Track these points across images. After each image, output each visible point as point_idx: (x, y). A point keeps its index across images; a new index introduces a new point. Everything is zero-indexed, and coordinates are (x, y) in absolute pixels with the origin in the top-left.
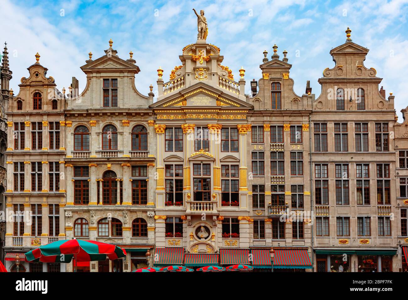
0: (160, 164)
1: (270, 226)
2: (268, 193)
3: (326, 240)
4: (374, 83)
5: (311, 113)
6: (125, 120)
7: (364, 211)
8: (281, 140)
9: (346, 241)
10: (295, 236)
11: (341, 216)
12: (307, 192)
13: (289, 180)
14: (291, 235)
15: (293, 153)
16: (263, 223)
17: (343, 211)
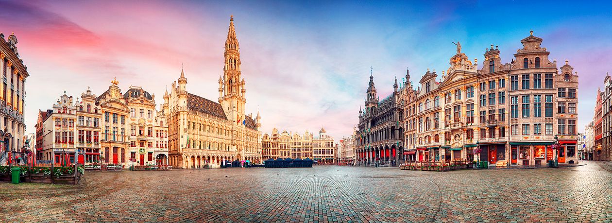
0: (443, 110)
1: (488, 131)
2: (487, 114)
3: (516, 137)
4: (545, 54)
5: (509, 71)
6: (432, 96)
7: (538, 121)
8: (494, 87)
9: (527, 138)
10: (500, 136)
11: (525, 123)
12: (506, 112)
13: (497, 106)
14: (498, 135)
15: (499, 93)
16: (485, 130)
17: (526, 121)
